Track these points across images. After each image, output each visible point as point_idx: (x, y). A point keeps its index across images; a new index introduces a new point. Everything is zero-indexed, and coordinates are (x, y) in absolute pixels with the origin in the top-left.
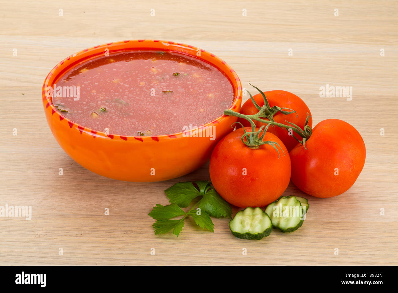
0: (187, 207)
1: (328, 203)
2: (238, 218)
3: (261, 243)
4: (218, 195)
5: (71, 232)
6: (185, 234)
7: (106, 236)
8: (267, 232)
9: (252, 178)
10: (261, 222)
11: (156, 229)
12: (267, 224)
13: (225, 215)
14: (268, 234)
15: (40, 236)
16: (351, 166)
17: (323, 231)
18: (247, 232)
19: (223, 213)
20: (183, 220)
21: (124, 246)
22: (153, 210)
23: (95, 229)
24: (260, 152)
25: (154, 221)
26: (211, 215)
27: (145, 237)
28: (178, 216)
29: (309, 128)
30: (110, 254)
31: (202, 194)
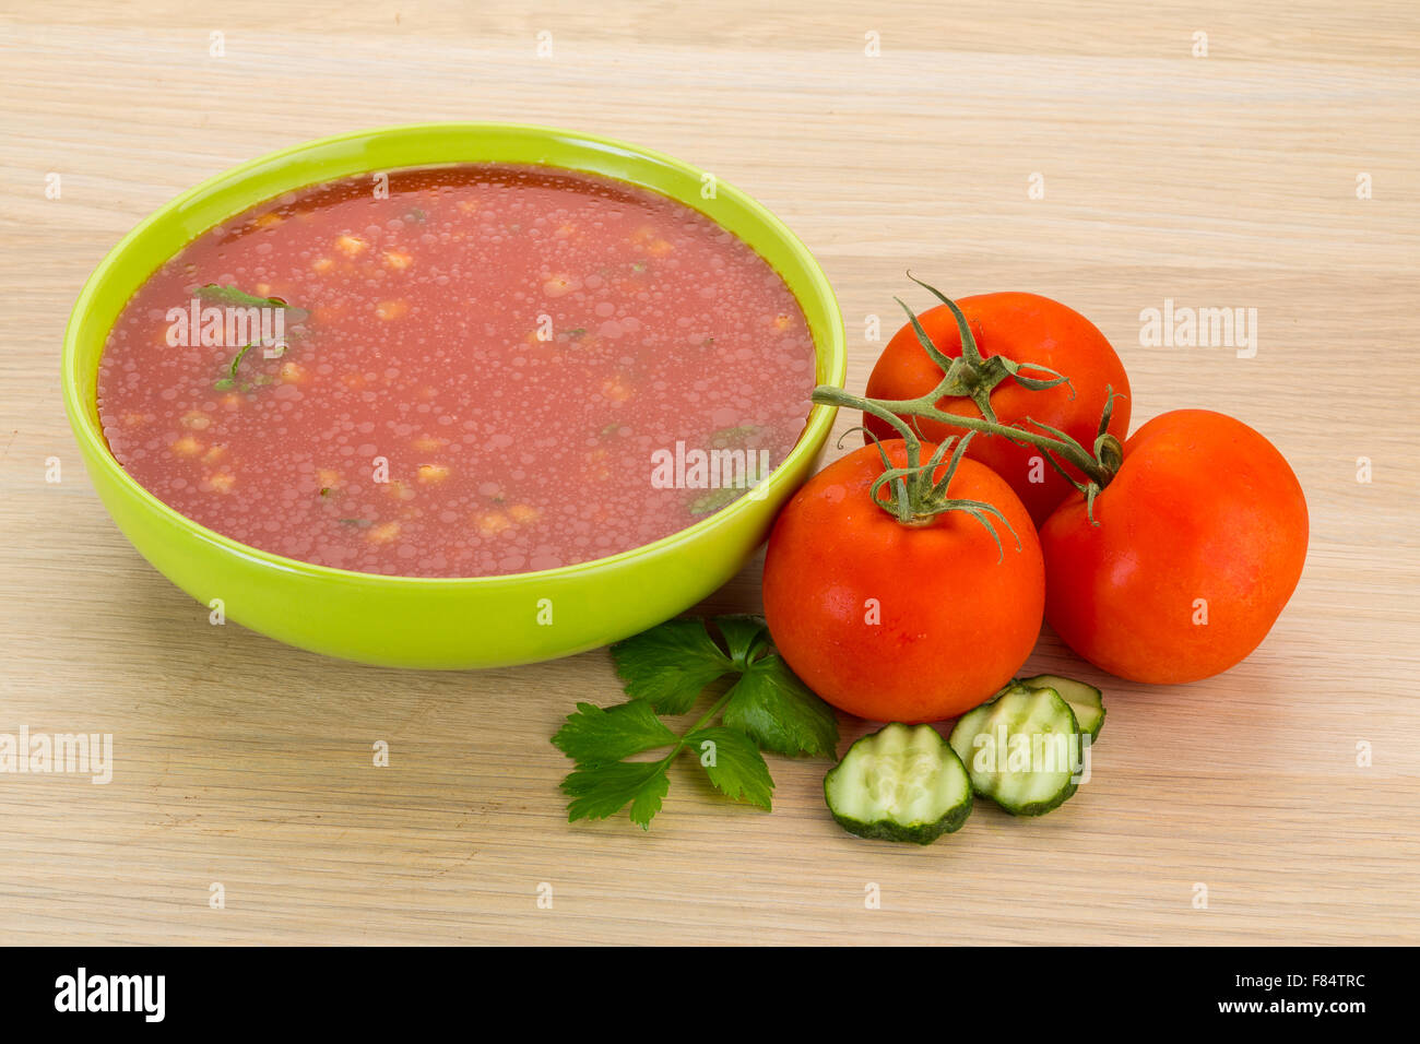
0: (684, 713)
1: (1173, 700)
2: (857, 763)
3: (933, 856)
4: (792, 677)
5: (281, 805)
6: (673, 817)
7: (403, 821)
8: (953, 820)
9: (904, 635)
10: (935, 780)
11: (575, 798)
12: (954, 791)
13: (812, 749)
14: (956, 824)
15: (177, 821)
16: (1251, 587)
17: (1148, 810)
18: (884, 817)
19: (808, 739)
20: (668, 765)
21: (462, 862)
22: (565, 726)
23: (366, 797)
24: (934, 542)
25: (568, 767)
26: (764, 746)
27: (536, 829)
28: (654, 747)
29: (1110, 443)
30: (413, 892)
31: (738, 666)
